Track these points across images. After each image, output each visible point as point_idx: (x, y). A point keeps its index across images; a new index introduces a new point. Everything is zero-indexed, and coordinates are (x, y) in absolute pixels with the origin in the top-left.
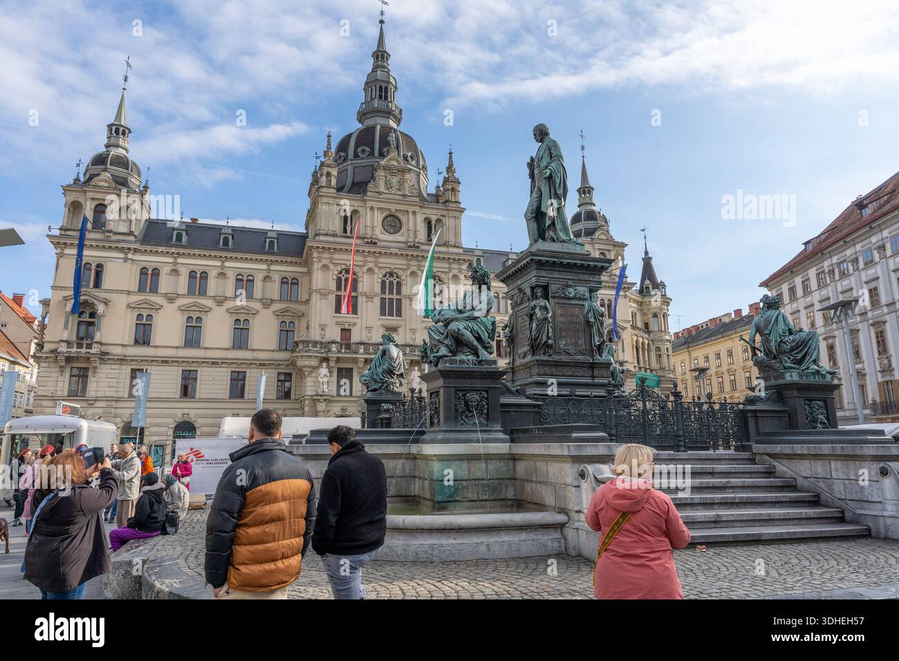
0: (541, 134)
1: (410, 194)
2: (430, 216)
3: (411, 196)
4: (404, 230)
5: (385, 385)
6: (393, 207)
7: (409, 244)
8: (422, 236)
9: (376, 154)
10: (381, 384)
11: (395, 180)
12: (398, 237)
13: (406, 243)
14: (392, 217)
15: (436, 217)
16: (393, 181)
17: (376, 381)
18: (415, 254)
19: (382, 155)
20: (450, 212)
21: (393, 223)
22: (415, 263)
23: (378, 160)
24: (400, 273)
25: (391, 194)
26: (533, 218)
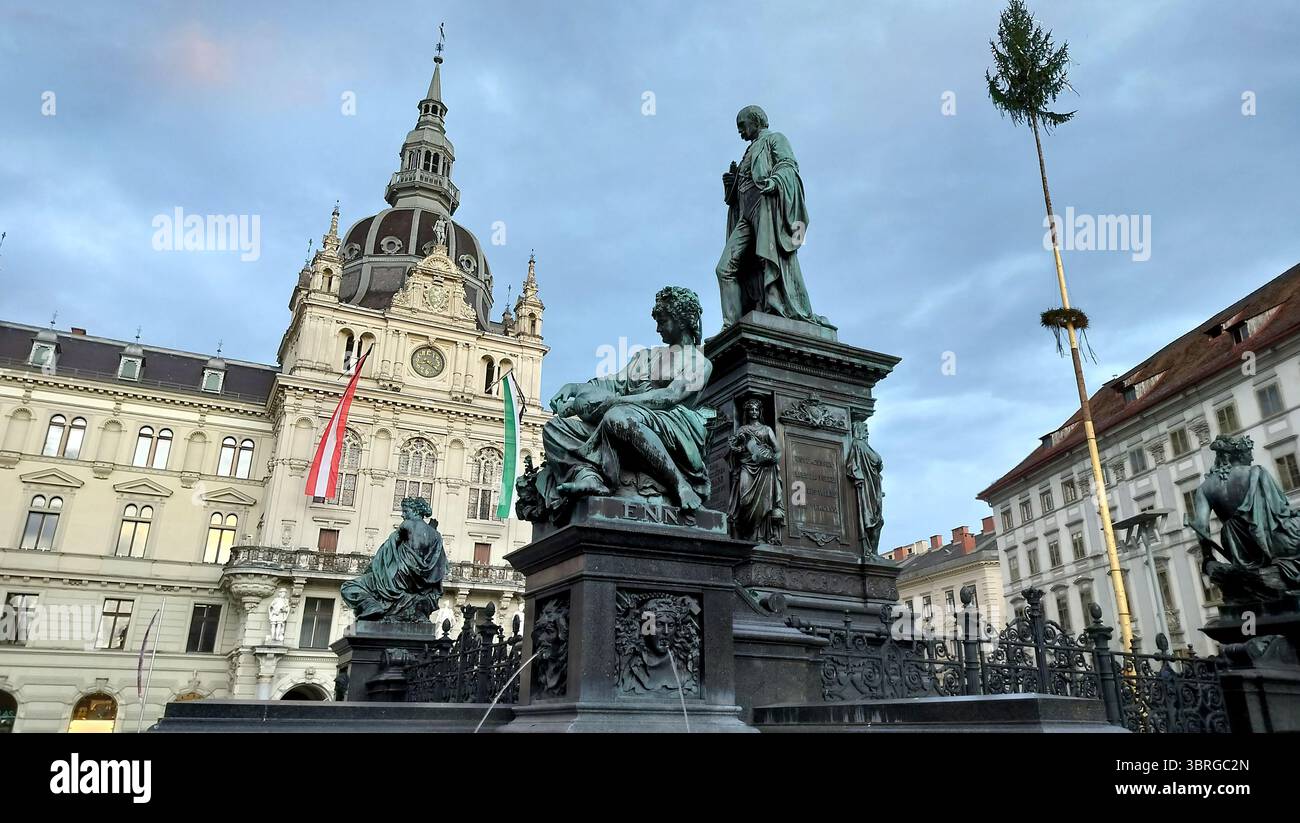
0: (751, 125)
1: (462, 317)
2: (493, 354)
3: (463, 320)
4: (447, 371)
5: (399, 606)
6: (433, 334)
7: (454, 395)
8: (478, 384)
9: (412, 249)
10: (389, 605)
11: (438, 292)
12: (434, 382)
13: (450, 393)
14: (429, 351)
15: (502, 356)
16: (436, 293)
17: (379, 598)
18: (463, 411)
19: (421, 253)
20: (525, 350)
21: (429, 358)
22: (462, 426)
23: (414, 260)
24: (435, 440)
25: (431, 314)
26: (733, 274)
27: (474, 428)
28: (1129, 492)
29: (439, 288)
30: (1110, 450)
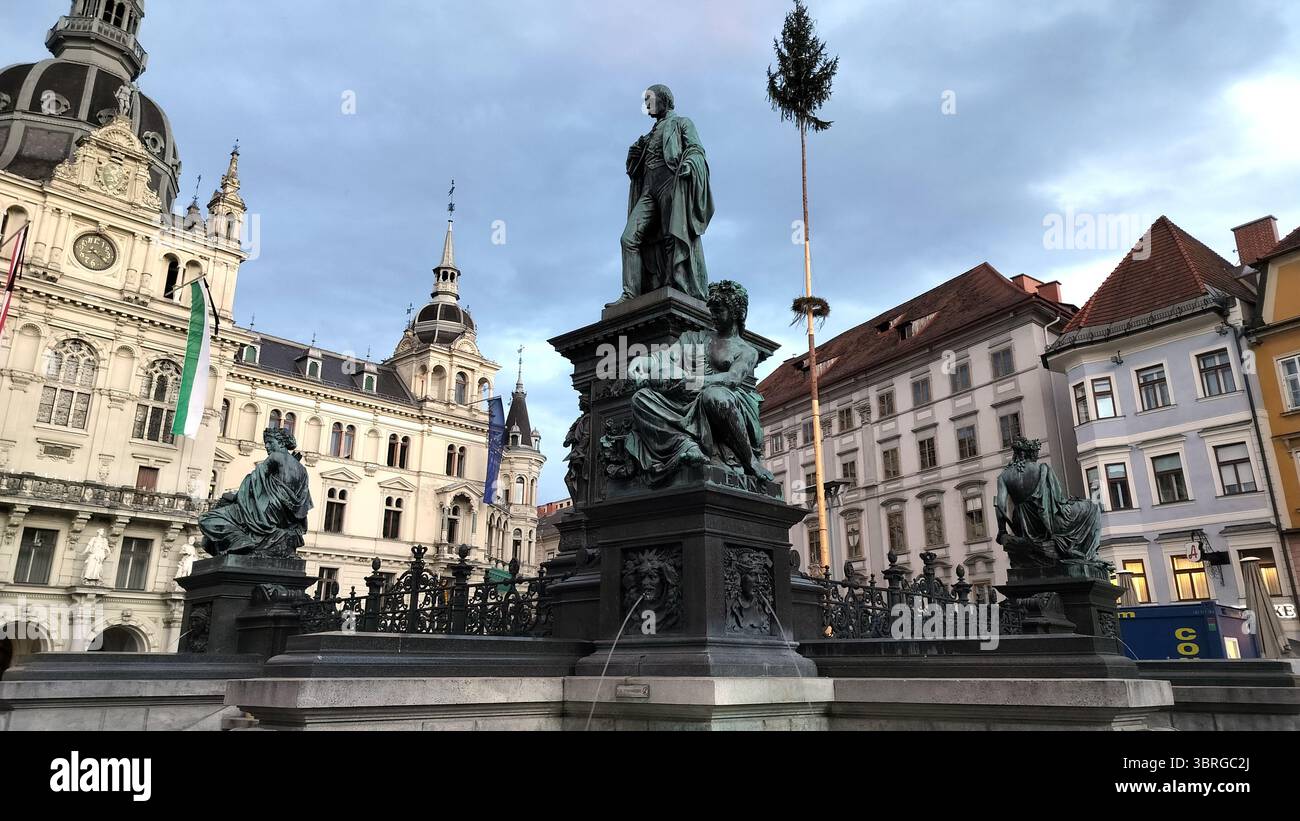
0: (662, 104)
1: (143, 205)
2: (179, 254)
3: (145, 208)
4: (119, 266)
5: (271, 541)
6: (105, 220)
7: (126, 295)
8: (157, 285)
9: (83, 114)
10: (259, 540)
11: (115, 172)
12: (102, 277)
13: (121, 292)
14: (97, 239)
15: (190, 257)
16: (113, 172)
17: (248, 531)
18: (136, 314)
19: (94, 121)
20: (218, 254)
21: (98, 247)
22: (134, 332)
23: (85, 127)
24: (97, 344)
25: (105, 195)
26: (637, 246)
27: (148, 335)
28: (798, 459)
29: (117, 167)
30: (787, 421)
